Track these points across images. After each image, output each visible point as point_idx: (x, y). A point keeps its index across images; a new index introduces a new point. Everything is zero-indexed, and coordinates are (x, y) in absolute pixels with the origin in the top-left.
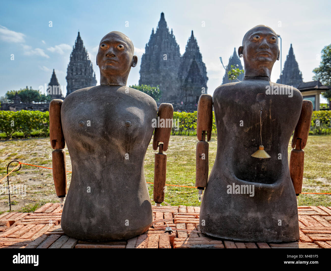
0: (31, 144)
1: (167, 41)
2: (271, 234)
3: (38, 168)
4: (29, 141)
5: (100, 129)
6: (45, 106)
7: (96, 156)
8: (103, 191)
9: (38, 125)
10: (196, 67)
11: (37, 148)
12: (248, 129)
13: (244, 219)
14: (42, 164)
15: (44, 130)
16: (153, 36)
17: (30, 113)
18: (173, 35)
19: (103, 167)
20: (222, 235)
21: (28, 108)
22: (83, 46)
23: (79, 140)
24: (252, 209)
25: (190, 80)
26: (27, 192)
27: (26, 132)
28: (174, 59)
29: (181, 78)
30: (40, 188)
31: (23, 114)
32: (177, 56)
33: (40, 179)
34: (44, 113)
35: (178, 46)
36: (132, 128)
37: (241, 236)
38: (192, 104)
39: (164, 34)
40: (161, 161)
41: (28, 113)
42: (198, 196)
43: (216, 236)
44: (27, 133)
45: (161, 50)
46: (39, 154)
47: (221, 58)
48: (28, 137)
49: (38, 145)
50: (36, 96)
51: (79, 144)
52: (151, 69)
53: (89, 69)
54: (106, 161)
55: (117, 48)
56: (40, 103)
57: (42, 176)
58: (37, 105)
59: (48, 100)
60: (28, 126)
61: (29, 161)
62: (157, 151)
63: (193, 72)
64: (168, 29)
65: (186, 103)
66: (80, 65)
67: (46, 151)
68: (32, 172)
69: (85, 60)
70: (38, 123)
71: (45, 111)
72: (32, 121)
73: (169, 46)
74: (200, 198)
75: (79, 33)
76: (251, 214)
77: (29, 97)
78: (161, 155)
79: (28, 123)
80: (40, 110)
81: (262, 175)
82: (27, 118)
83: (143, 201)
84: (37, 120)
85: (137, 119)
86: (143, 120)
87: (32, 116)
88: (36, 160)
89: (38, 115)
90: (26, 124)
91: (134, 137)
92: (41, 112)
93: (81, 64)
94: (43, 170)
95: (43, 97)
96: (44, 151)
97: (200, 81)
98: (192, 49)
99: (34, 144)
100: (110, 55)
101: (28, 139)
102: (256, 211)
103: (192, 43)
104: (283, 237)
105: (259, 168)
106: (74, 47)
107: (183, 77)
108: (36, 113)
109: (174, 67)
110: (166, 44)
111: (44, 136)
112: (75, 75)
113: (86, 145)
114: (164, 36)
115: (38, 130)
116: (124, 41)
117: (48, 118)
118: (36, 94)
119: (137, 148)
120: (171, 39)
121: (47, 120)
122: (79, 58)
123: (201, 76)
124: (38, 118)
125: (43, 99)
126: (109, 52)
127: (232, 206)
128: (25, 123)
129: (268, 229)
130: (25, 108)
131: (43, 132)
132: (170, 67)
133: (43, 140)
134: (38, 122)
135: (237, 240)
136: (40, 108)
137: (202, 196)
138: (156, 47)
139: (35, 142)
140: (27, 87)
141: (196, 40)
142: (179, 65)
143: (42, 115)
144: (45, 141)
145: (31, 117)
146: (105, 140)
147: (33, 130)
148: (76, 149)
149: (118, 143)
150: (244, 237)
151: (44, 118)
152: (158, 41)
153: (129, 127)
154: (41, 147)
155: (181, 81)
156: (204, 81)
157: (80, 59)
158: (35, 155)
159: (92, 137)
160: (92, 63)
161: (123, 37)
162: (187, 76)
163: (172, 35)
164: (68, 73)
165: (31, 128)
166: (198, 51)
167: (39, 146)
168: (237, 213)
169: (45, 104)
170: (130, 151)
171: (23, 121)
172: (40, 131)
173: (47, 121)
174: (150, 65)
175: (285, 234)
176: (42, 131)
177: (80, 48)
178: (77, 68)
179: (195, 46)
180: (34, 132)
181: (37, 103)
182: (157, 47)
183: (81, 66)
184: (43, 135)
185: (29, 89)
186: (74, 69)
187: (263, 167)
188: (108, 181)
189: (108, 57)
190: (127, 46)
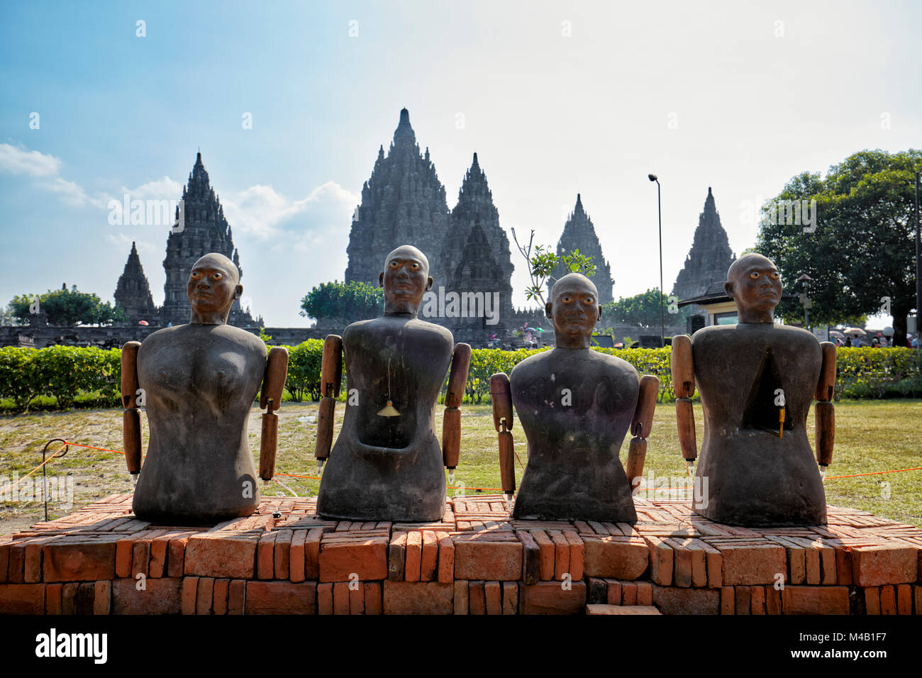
0: (76, 423)
1: (415, 175)
2: (398, 511)
3: (93, 466)
4: (69, 417)
5: (185, 380)
6: (110, 333)
7: (180, 415)
8: (188, 460)
9: (91, 380)
10: (481, 240)
11: (88, 430)
12: (378, 381)
13: (366, 492)
14: (102, 460)
15: (104, 392)
16: (381, 163)
17: (73, 351)
18: (430, 163)
19: (190, 429)
20: (339, 514)
21: (67, 338)
22: (209, 188)
23: (158, 394)
24: (376, 481)
25: (467, 272)
26: (74, 503)
27: (63, 396)
28: (432, 220)
29: (448, 265)
30: (98, 496)
31: (59, 354)
32: (439, 213)
33: (97, 483)
34: (108, 352)
35: (443, 188)
36: (226, 379)
37: (360, 514)
38: (473, 328)
39: (408, 160)
40: (270, 423)
41: (69, 352)
42: (318, 468)
43: (331, 515)
44: (66, 399)
45: (400, 198)
46: (95, 442)
47: (513, 229)
48: (66, 407)
49: (91, 424)
50: (87, 308)
51: (159, 400)
52: (375, 244)
53: (223, 242)
54: (194, 422)
55: (212, 277)
56: (96, 325)
57: (101, 479)
58: (89, 331)
59: (116, 318)
60: (69, 383)
61: (73, 454)
62: (265, 411)
63: (475, 253)
64: (418, 148)
65: (457, 325)
66: (200, 232)
67: (110, 436)
68: (82, 472)
69: (213, 221)
70: (92, 376)
71: (108, 345)
72: (79, 371)
73: (420, 188)
74: (319, 472)
75: (199, 155)
76: (374, 487)
77: (68, 312)
78: (270, 416)
79: (68, 375)
80: (96, 342)
81: (398, 440)
82: (65, 363)
83: (243, 474)
84: (90, 368)
85: (234, 368)
86: (243, 370)
87: (79, 359)
88: (88, 453)
89: (92, 357)
90: (64, 378)
91: (229, 391)
92: (100, 351)
93: (201, 229)
94: (102, 470)
95: (104, 310)
96: (105, 436)
97: (490, 274)
98: (475, 196)
99: (82, 423)
100: (204, 286)
101: (67, 411)
102: (381, 483)
103: (475, 182)
104: (413, 515)
105: (394, 431)
106: (187, 188)
107: (453, 265)
108: (89, 351)
109: (433, 238)
110: (413, 182)
111: (105, 404)
112: (187, 257)
113: (167, 401)
114: (407, 165)
115: (91, 392)
116: (223, 268)
117: (115, 363)
118: (86, 302)
119: (234, 405)
120: (425, 170)
121: (112, 367)
122: (198, 216)
123: (494, 262)
124: (91, 363)
125: (105, 316)
126: (202, 283)
127: (353, 477)
128: (60, 376)
129: (394, 504)
130: (59, 338)
131: (104, 396)
132: (423, 239)
133: (102, 413)
134: (93, 373)
135: (356, 518)
136: (97, 337)
137: (322, 468)
138: (387, 189)
139: (86, 418)
140: (64, 285)
141: (483, 174)
142: (443, 235)
143: (103, 356)
144: (108, 417)
145: (76, 361)
146: (192, 395)
147: (79, 390)
148: (155, 406)
149: (209, 398)
150: (364, 515)
151: (106, 365)
152: (392, 176)
153: (222, 377)
154: (98, 429)
155: (449, 272)
156: (502, 273)
157: (201, 219)
158: (85, 443)
159: (176, 391)
160: (230, 227)
161: (222, 262)
162: (461, 263)
163: (427, 162)
164: (168, 251)
165: (74, 386)
166: (488, 201)
167: (93, 427)
168: (357, 486)
169: (107, 328)
170: (226, 409)
171: (57, 372)
172: (96, 395)
173: (114, 371)
174: (373, 234)
175: (417, 511)
176: (101, 394)
177: (200, 191)
178: (191, 240)
179: (481, 189)
180: (82, 395)
181: (89, 326)
182: (392, 190)
183: (202, 234)
184: (104, 401)
185: (70, 290)
186: (183, 243)
187: (399, 430)
188: (194, 446)
189: (201, 289)
190: (227, 273)
